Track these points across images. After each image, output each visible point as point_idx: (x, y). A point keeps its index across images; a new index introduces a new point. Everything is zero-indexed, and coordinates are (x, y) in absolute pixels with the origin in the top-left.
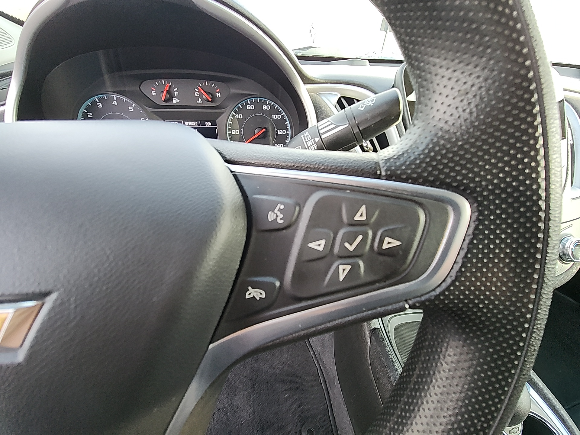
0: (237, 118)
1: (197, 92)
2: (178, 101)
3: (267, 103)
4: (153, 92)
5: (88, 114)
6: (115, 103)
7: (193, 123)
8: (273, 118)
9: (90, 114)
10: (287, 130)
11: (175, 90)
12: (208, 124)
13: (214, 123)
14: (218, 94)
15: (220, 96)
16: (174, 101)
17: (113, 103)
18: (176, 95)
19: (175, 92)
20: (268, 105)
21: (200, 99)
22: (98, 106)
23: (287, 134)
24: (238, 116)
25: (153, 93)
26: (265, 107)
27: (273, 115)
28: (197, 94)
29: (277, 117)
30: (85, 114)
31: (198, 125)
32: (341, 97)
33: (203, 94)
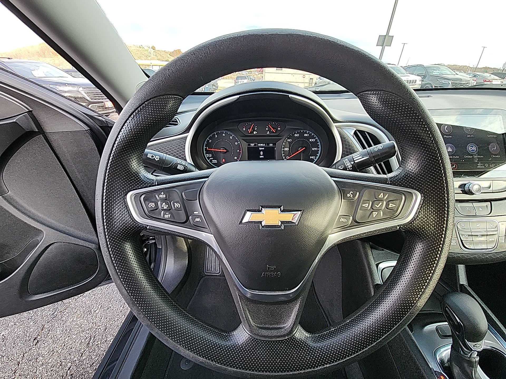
1: (267, 127)
2: (256, 133)
6: (224, 135)
7: (263, 144)
8: (310, 141)
9: (210, 141)
10: (318, 148)
12: (271, 145)
13: (274, 144)
14: (279, 128)
16: (254, 133)
18: (256, 130)
19: (256, 128)
20: (308, 133)
21: (268, 132)
22: (215, 137)
23: (318, 150)
24: (289, 140)
25: (244, 129)
26: (306, 135)
27: (310, 139)
28: (267, 129)
29: (313, 140)
30: (208, 141)
31: (265, 145)
32: (356, 130)
33: (271, 129)
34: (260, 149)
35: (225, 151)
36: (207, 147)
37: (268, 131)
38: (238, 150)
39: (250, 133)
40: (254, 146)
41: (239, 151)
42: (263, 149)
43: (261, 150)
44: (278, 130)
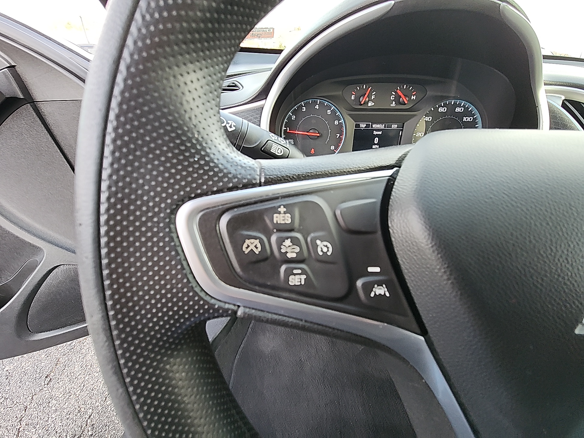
0: (425, 120)
2: (373, 104)
3: (462, 105)
4: (353, 96)
7: (380, 125)
8: (464, 121)
9: (294, 117)
11: (373, 94)
12: (395, 126)
13: (401, 125)
14: (414, 96)
15: (414, 99)
16: (370, 104)
17: (316, 107)
18: (372, 99)
19: (373, 96)
20: (462, 107)
21: (394, 102)
22: (303, 110)
24: (427, 119)
26: (458, 110)
27: (464, 118)
28: (393, 98)
29: (469, 119)
30: (290, 117)
31: (385, 127)
32: (565, 100)
33: (400, 97)
34: (375, 133)
35: (318, 135)
36: (288, 128)
37: (393, 100)
38: (339, 135)
39: (363, 105)
40: (365, 127)
42: (380, 133)
43: (377, 136)
44: (412, 99)
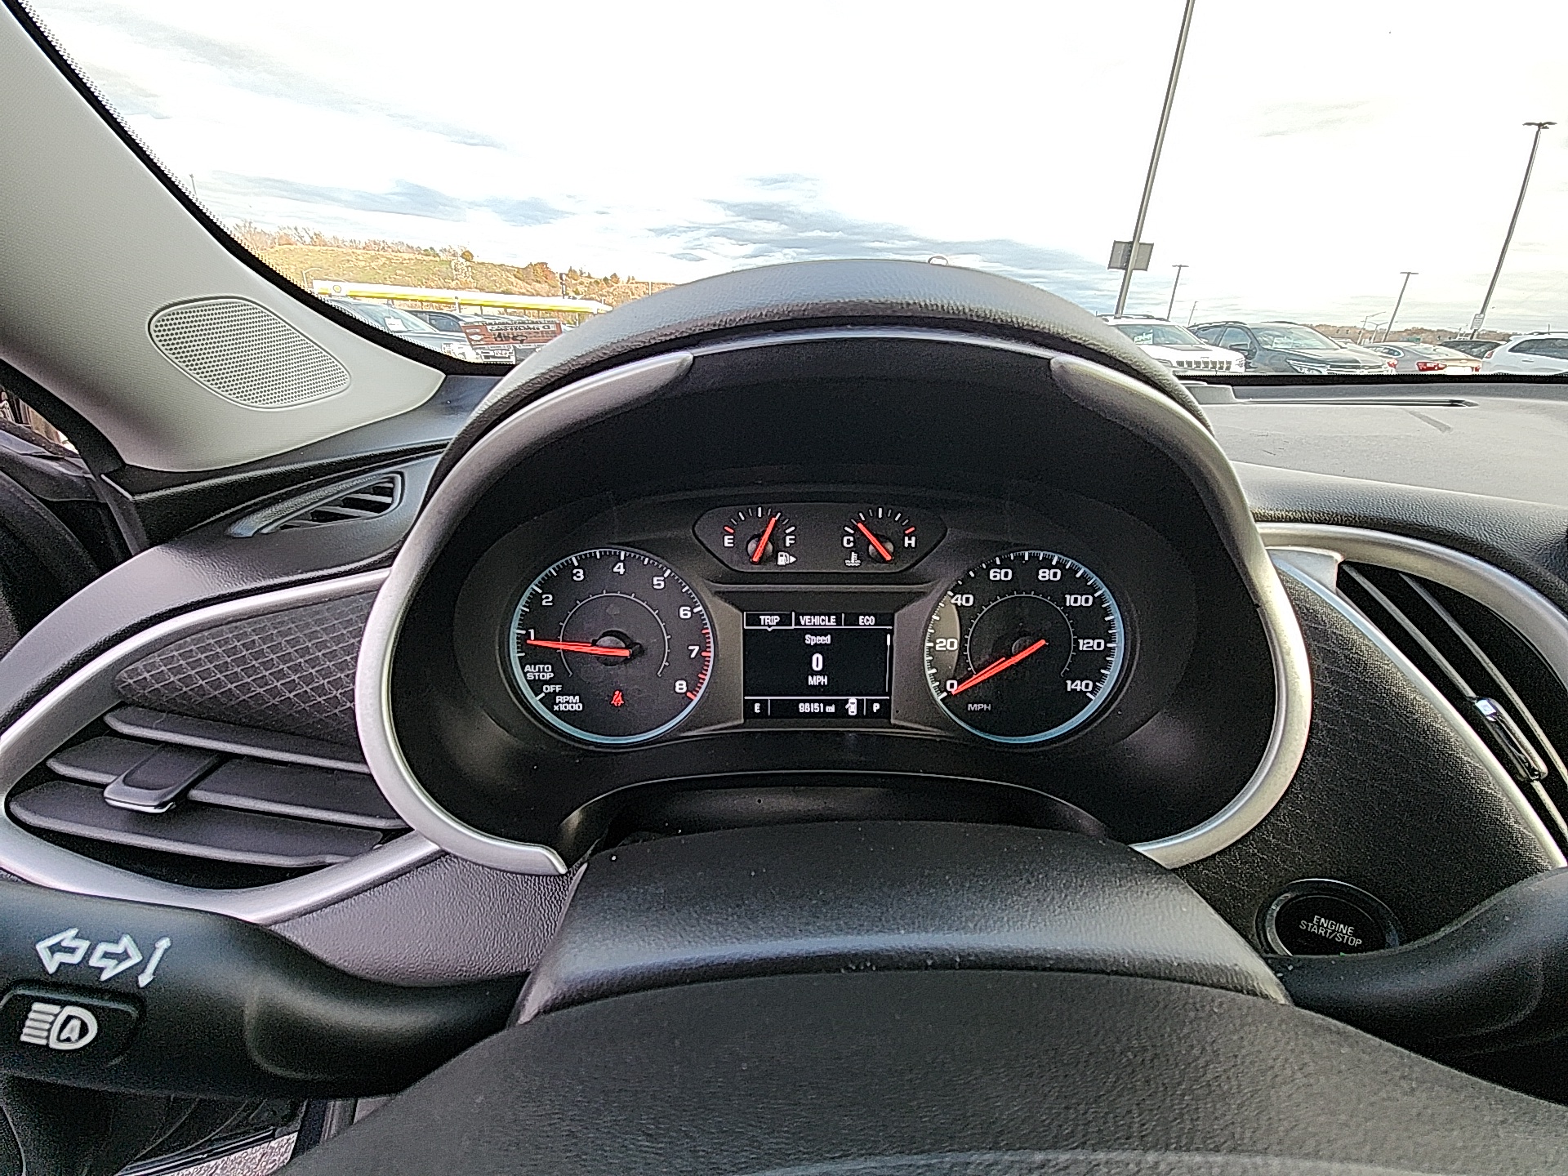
0: (956, 604)
1: (850, 535)
2: (793, 559)
3: (1054, 563)
4: (726, 538)
5: (544, 596)
6: (620, 568)
7: (823, 617)
8: (1068, 604)
9: (547, 598)
10: (1109, 638)
11: (788, 531)
12: (867, 621)
13: (885, 619)
14: (910, 539)
15: (913, 545)
16: (782, 561)
17: (615, 570)
18: (788, 545)
19: (788, 538)
20: (1056, 567)
21: (854, 556)
22: (575, 578)
23: (1109, 651)
24: (960, 600)
25: (728, 541)
26: (1045, 575)
27: (1068, 597)
28: (849, 542)
29: (1081, 600)
30: (536, 597)
31: (838, 622)
32: (1343, 562)
33: (870, 543)
34: (810, 640)
35: (626, 653)
36: (532, 631)
37: (851, 550)
38: (697, 648)
39: (760, 562)
40: (778, 624)
41: (699, 653)
42: (827, 639)
43: (818, 648)
44: (906, 545)
